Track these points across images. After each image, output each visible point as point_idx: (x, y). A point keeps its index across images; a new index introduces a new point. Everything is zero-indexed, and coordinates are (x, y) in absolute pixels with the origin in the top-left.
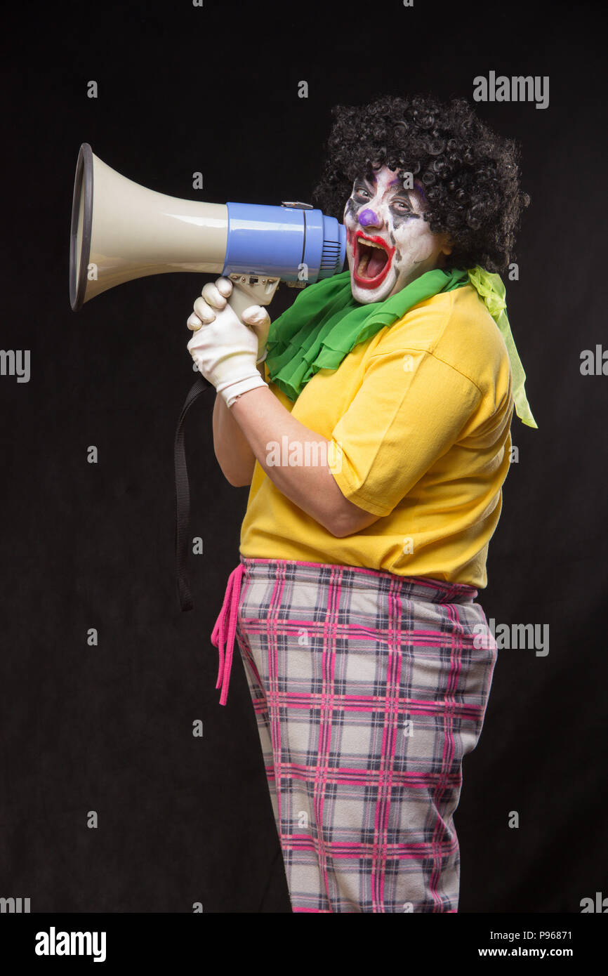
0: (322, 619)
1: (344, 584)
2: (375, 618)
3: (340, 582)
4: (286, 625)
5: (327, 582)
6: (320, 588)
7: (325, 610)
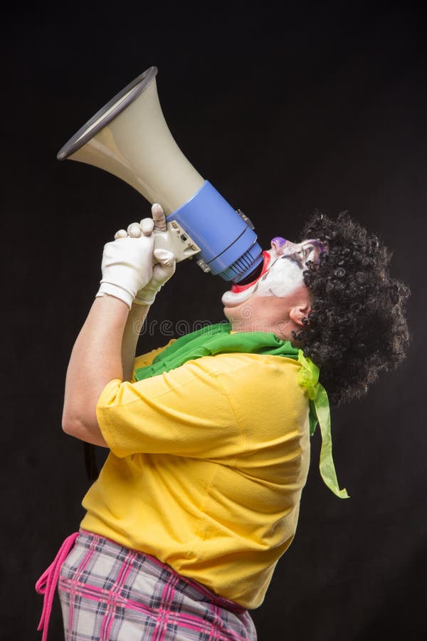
0: (109, 588)
1: (135, 564)
2: (150, 599)
3: (132, 562)
4: (83, 588)
5: (123, 559)
6: (116, 563)
7: (113, 582)
